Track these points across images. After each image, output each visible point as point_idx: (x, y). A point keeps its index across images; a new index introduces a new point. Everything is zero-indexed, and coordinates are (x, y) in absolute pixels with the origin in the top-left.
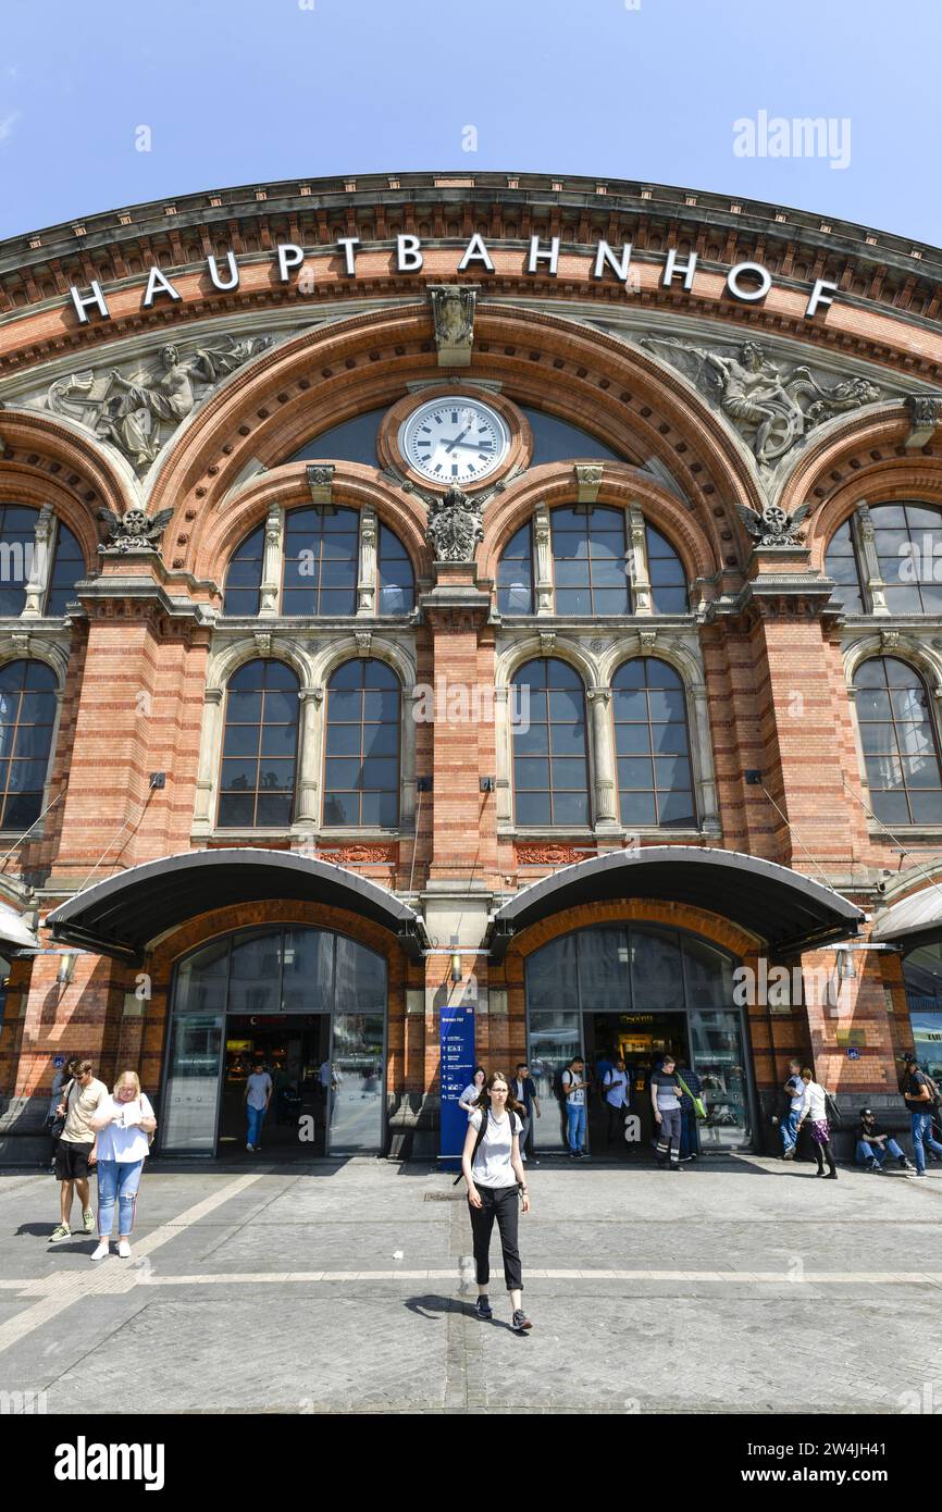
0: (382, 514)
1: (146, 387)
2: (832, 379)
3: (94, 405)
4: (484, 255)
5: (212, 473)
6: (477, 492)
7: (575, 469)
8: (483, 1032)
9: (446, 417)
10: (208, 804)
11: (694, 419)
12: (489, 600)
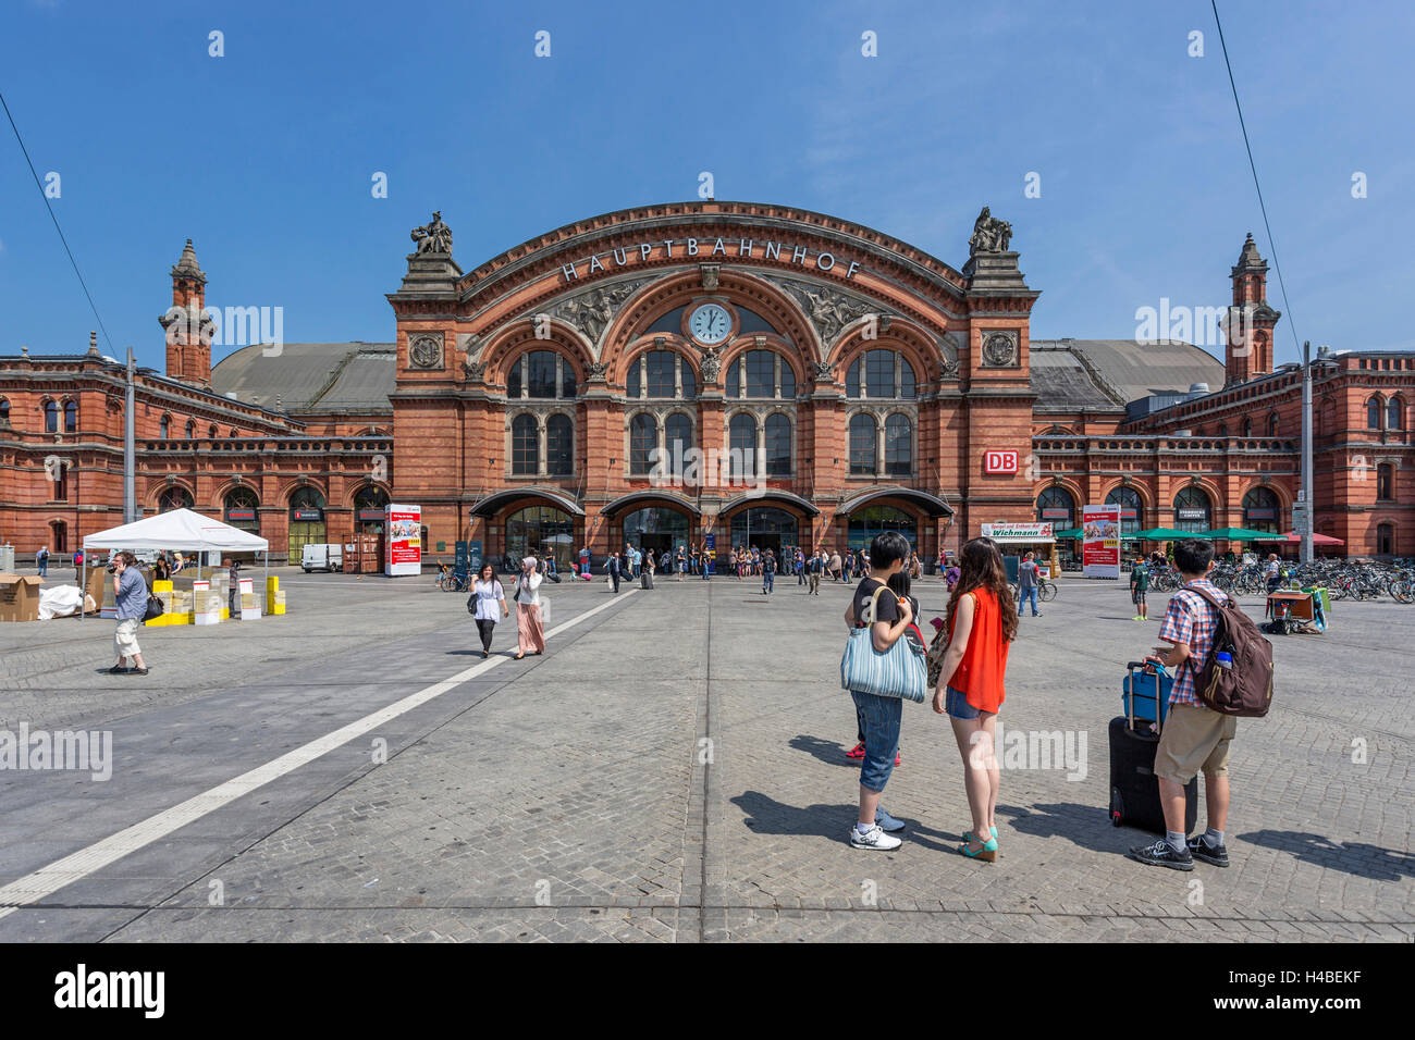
0: (683, 357)
2: (854, 304)
3: (574, 315)
4: (722, 248)
5: (621, 342)
6: (718, 349)
7: (755, 340)
8: (718, 539)
9: (707, 312)
10: (627, 467)
11: (800, 321)
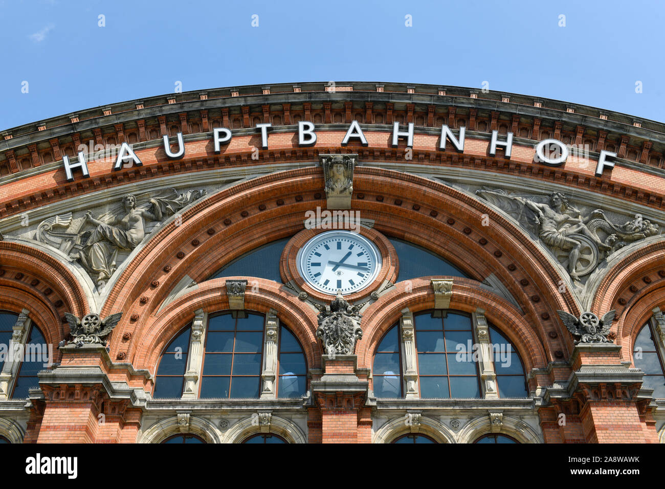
0: (282, 317)
1: (110, 224)
2: (621, 218)
4: (360, 134)
5: (154, 286)
6: (356, 301)
7: (431, 283)
9: (333, 245)
11: (521, 247)
12: (366, 385)
